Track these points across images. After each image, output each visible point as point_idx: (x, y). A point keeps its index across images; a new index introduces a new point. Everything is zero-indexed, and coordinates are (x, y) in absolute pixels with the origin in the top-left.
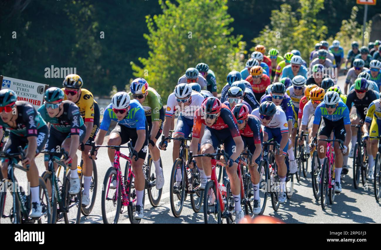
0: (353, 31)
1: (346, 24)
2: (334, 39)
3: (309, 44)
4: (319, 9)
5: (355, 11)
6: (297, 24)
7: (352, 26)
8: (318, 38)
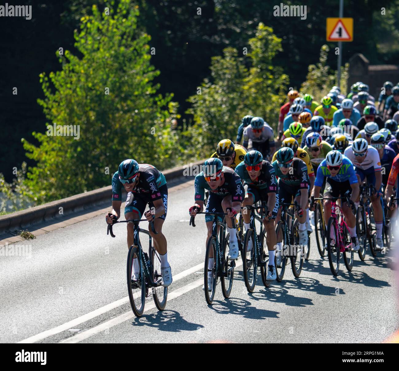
0: (324, 79)
1: (313, 69)
3: (264, 100)
4: (275, 52)
5: (325, 51)
6: (247, 74)
7: (322, 73)
8: (277, 92)
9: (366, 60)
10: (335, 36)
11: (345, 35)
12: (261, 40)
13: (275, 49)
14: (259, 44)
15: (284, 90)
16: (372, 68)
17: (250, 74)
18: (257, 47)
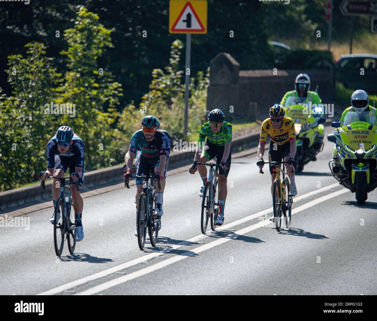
0: (175, 89)
1: (159, 75)
2: (138, 107)
3: (86, 119)
4: (102, 48)
5: (177, 48)
6: (62, 80)
7: (172, 80)
8: (105, 107)
9: (234, 62)
10: (181, 25)
11: (195, 25)
12: (82, 30)
13: (102, 45)
14: (78, 37)
15: (115, 104)
16: (243, 74)
17: (65, 81)
18: (75, 42)
